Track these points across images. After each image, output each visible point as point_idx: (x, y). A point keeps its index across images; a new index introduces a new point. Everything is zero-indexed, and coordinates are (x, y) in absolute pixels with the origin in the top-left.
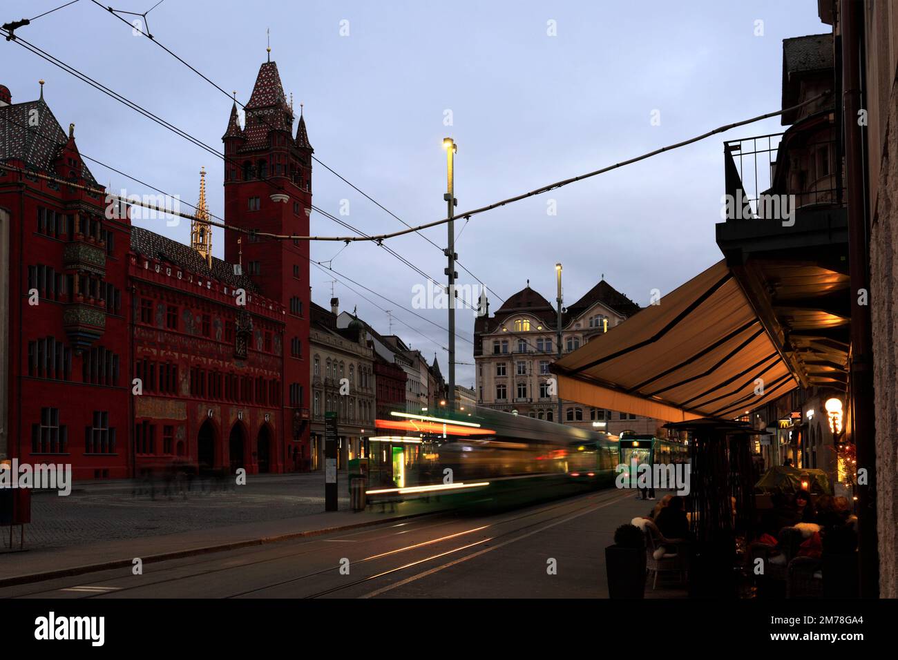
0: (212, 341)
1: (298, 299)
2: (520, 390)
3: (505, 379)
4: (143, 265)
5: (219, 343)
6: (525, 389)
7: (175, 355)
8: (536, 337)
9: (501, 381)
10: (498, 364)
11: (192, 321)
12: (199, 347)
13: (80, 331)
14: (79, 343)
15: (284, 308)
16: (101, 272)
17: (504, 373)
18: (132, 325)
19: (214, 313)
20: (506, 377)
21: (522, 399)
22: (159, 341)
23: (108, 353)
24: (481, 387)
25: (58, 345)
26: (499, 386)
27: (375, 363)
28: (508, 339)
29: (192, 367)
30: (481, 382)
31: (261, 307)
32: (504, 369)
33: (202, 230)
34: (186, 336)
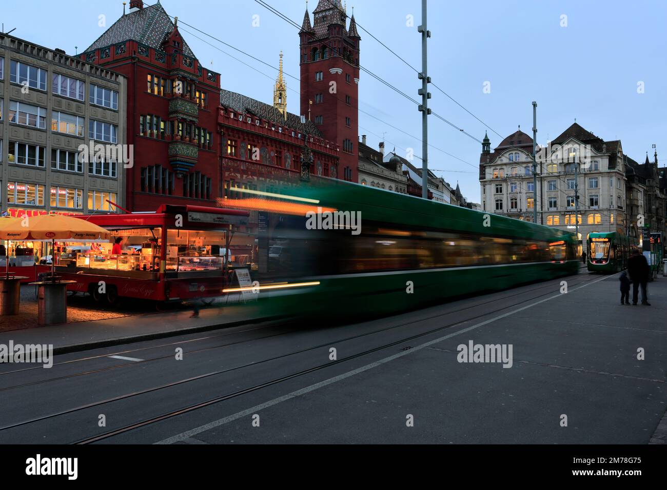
0: (283, 169)
1: (349, 141)
2: (512, 203)
3: (501, 196)
4: (229, 115)
5: (288, 170)
6: (516, 203)
7: (254, 179)
8: (524, 165)
9: (499, 197)
10: (497, 185)
11: (268, 155)
12: (273, 173)
13: (179, 161)
14: (179, 169)
15: (338, 146)
16: (194, 119)
17: (501, 192)
18: (221, 157)
19: (285, 150)
20: (503, 194)
21: (514, 210)
22: (242, 168)
23: (203, 176)
24: (484, 202)
25: (164, 171)
26: (497, 201)
27: (408, 186)
28: (504, 167)
29: (267, 187)
30: (485, 198)
31: (321, 146)
32: (501, 188)
33: (281, 94)
34: (263, 165)
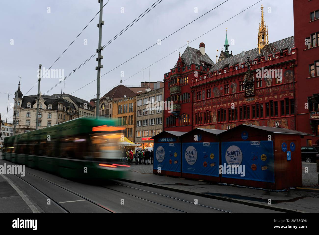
0: (229, 95)
4: (195, 81)
5: (234, 94)
7: (210, 108)
11: (218, 91)
12: (222, 100)
18: (193, 103)
19: (231, 82)
22: (203, 104)
23: (186, 115)
29: (218, 110)
33: (263, 35)
34: (215, 98)
